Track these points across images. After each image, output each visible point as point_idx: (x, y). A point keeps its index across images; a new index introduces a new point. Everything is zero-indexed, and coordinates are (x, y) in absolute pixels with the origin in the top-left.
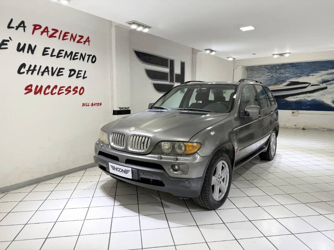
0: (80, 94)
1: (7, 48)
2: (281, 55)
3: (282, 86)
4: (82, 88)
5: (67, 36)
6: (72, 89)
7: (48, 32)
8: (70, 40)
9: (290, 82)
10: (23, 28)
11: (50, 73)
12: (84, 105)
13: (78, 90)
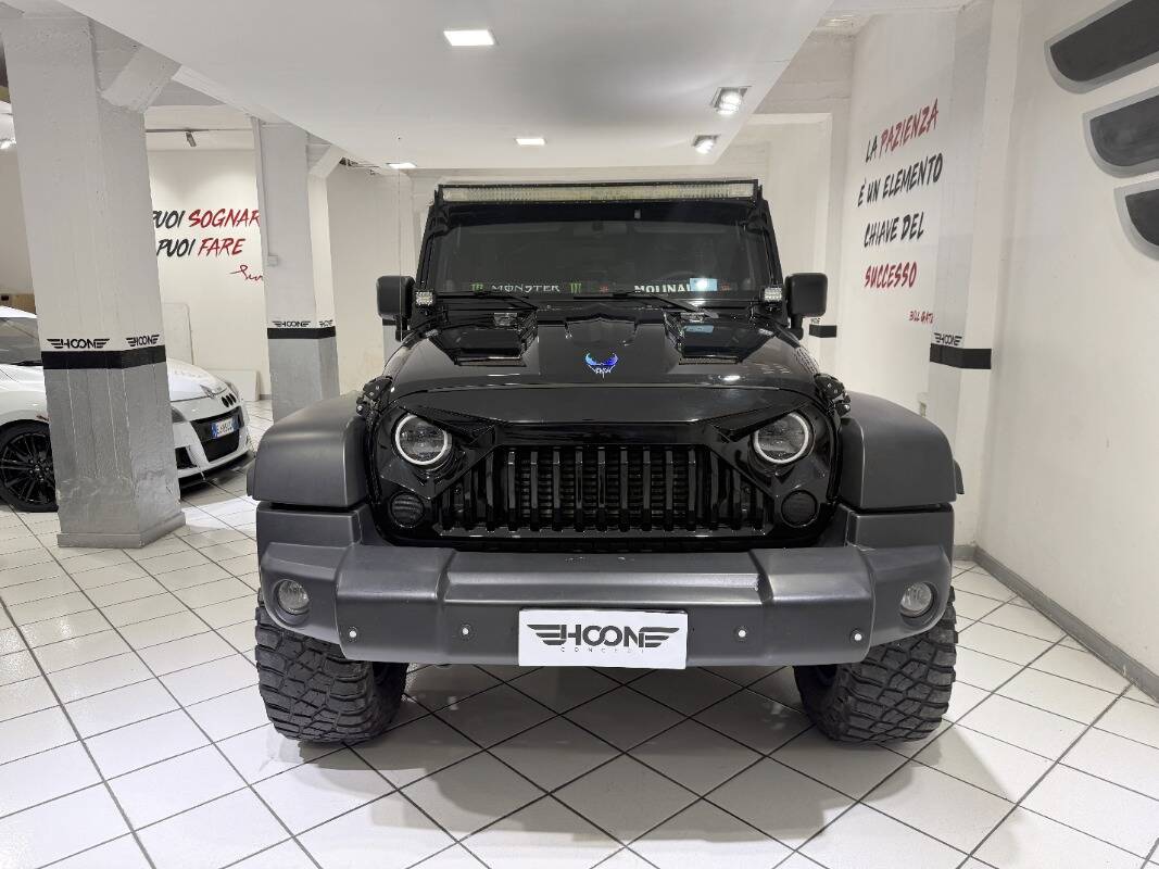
0: (911, 285)
1: (862, 202)
4: (915, 265)
6: (901, 272)
7: (892, 138)
8: (912, 134)
10: (875, 151)
11: (885, 235)
12: (913, 317)
13: (908, 272)
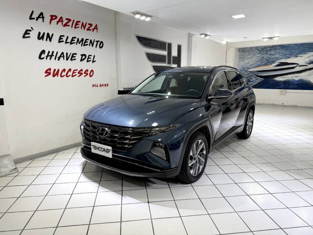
0: (91, 76)
1: (29, 37)
2: (270, 38)
3: (272, 67)
4: (92, 71)
5: (79, 24)
6: (83, 72)
7: (62, 21)
8: (81, 28)
9: (280, 63)
10: (42, 19)
11: (65, 58)
12: (93, 86)
13: (89, 73)
